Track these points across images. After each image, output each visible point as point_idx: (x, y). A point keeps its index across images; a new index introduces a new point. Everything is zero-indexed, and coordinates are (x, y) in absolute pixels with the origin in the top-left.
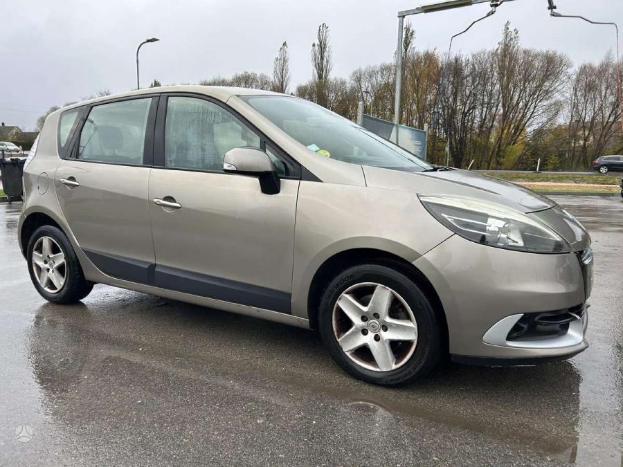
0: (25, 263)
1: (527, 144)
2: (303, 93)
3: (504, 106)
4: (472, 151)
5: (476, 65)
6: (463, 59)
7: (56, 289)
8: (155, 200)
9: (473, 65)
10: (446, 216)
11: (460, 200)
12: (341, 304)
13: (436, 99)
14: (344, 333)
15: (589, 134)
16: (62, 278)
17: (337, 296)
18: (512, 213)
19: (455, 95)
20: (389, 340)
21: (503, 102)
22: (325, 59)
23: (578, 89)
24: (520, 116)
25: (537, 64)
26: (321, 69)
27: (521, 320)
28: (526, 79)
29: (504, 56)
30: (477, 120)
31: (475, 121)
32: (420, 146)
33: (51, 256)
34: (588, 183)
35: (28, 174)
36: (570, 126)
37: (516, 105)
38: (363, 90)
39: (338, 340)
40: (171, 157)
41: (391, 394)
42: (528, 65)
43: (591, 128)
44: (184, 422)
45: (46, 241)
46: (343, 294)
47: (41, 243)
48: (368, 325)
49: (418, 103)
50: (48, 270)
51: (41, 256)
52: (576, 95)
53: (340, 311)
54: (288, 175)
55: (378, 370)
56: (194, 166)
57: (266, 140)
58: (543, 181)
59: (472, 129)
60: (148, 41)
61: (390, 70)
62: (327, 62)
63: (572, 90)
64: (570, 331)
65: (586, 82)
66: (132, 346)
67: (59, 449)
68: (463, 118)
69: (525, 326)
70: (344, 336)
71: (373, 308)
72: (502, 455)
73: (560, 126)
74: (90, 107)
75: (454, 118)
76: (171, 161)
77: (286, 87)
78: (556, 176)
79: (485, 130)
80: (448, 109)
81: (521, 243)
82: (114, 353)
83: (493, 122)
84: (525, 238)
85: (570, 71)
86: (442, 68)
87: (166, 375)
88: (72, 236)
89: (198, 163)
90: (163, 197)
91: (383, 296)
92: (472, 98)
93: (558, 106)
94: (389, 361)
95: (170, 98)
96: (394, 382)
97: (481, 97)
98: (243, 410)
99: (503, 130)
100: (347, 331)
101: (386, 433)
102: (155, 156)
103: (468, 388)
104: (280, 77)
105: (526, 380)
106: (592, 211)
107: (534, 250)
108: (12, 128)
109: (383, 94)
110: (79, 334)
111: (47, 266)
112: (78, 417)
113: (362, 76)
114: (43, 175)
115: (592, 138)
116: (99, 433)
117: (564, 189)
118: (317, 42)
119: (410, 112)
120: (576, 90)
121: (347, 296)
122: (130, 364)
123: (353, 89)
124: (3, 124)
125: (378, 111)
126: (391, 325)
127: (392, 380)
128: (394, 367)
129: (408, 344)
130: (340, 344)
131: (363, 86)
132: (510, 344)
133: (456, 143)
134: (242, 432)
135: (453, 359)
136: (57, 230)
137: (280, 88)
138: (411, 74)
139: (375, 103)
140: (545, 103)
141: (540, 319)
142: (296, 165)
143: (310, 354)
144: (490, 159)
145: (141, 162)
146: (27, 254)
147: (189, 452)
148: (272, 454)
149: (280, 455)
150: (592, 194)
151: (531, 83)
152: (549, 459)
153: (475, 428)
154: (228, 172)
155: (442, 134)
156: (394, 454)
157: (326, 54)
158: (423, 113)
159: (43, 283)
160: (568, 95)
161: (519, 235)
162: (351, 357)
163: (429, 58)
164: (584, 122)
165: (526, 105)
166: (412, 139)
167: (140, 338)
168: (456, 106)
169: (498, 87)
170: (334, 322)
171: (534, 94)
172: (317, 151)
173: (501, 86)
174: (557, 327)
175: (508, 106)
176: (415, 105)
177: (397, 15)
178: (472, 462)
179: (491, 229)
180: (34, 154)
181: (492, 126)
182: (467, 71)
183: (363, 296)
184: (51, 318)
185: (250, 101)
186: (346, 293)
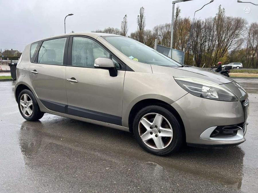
0: (17, 105)
1: (228, 57)
2: (133, 36)
3: (218, 41)
4: (204, 60)
5: (207, 24)
6: (201, 21)
7: (29, 115)
8: (68, 79)
9: (205, 23)
10: (185, 86)
11: (191, 79)
12: (142, 121)
13: (189, 38)
14: (143, 133)
15: (255, 53)
16: (31, 111)
17: (140, 118)
18: (214, 85)
19: (197, 37)
20: (161, 136)
21: (218, 39)
22: (143, 22)
23: (250, 34)
24: (225, 45)
25: (233, 23)
26: (141, 25)
27: (216, 129)
28: (228, 29)
29: (219, 20)
30: (207, 47)
31: (206, 47)
32: (181, 57)
33: (27, 102)
34: (254, 73)
35: (18, 69)
36: (247, 49)
37: (223, 40)
38: (159, 34)
39: (141, 137)
40: (74, 62)
41: (162, 159)
42: (229, 23)
43: (256, 50)
44: (76, 168)
45: (25, 96)
46: (143, 118)
47: (23, 97)
48: (153, 130)
49: (182, 40)
50: (26, 107)
51: (23, 102)
52: (249, 36)
53: (141, 124)
54: (121, 68)
55: (157, 149)
56: (83, 65)
57: (112, 54)
58: (234, 72)
59: (204, 51)
60: (69, 15)
61: (169, 26)
62: (144, 23)
63: (248, 34)
64: (238, 134)
65: (254, 31)
66: (58, 138)
67: (27, 178)
68: (201, 46)
69: (218, 131)
70: (143, 135)
71: (155, 123)
72: (206, 184)
73: (242, 49)
74: (43, 41)
75: (197, 46)
76: (74, 63)
77: (126, 33)
78: (240, 71)
79: (210, 51)
80: (194, 42)
81: (217, 97)
82: (50, 141)
83: (214, 48)
84: (219, 95)
85: (247, 26)
86: (192, 25)
87: (71, 149)
88: (35, 94)
89: (85, 64)
90: (70, 78)
91: (159, 119)
92: (204, 38)
93: (242, 41)
94: (161, 145)
95: (74, 38)
96: (164, 154)
97: (209, 37)
98: (101, 164)
99: (218, 51)
100: (144, 133)
101: (158, 174)
102: (68, 61)
103: (194, 157)
104: (124, 30)
105: (219, 154)
106: (255, 85)
107: (223, 100)
108: (15, 51)
109: (166, 36)
110: (38, 133)
111: (26, 106)
112: (35, 165)
113: (158, 29)
114: (24, 69)
115: (256, 55)
116: (42, 172)
117: (244, 76)
118: (140, 15)
119: (178, 44)
120: (249, 33)
121: (144, 118)
122: (57, 145)
123: (154, 35)
124: (12, 49)
125: (164, 43)
126: (162, 130)
127: (163, 153)
128: (163, 148)
129: (169, 138)
130: (141, 138)
131: (158, 33)
132: (212, 139)
133: (197, 56)
134: (99, 173)
135: (188, 145)
136: (29, 91)
137: (124, 34)
138: (178, 28)
139: (163, 40)
140: (236, 39)
141: (224, 129)
142: (124, 64)
143: (130, 142)
144: (212, 63)
145: (62, 64)
146: (18, 101)
147: (78, 180)
148: (111, 182)
149: (115, 182)
150: (255, 78)
151: (230, 31)
152: (226, 186)
153: (196, 173)
154: (96, 67)
155: (191, 52)
156: (161, 183)
157: (143, 20)
158: (184, 44)
159: (24, 113)
160: (246, 36)
161: (217, 94)
162: (146, 144)
163: (186, 21)
164: (253, 47)
165: (228, 40)
166: (178, 55)
167: (62, 135)
168: (198, 41)
169: (216, 33)
170: (139, 129)
171: (231, 35)
172: (133, 59)
173: (217, 33)
174: (232, 132)
175: (220, 41)
176: (180, 41)
177: (172, 2)
178: (194, 187)
179: (204, 91)
180: (20, 61)
181: (213, 49)
182: (202, 26)
183: (151, 118)
184: (27, 126)
185: (106, 38)
186: (144, 117)
